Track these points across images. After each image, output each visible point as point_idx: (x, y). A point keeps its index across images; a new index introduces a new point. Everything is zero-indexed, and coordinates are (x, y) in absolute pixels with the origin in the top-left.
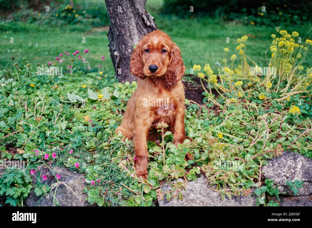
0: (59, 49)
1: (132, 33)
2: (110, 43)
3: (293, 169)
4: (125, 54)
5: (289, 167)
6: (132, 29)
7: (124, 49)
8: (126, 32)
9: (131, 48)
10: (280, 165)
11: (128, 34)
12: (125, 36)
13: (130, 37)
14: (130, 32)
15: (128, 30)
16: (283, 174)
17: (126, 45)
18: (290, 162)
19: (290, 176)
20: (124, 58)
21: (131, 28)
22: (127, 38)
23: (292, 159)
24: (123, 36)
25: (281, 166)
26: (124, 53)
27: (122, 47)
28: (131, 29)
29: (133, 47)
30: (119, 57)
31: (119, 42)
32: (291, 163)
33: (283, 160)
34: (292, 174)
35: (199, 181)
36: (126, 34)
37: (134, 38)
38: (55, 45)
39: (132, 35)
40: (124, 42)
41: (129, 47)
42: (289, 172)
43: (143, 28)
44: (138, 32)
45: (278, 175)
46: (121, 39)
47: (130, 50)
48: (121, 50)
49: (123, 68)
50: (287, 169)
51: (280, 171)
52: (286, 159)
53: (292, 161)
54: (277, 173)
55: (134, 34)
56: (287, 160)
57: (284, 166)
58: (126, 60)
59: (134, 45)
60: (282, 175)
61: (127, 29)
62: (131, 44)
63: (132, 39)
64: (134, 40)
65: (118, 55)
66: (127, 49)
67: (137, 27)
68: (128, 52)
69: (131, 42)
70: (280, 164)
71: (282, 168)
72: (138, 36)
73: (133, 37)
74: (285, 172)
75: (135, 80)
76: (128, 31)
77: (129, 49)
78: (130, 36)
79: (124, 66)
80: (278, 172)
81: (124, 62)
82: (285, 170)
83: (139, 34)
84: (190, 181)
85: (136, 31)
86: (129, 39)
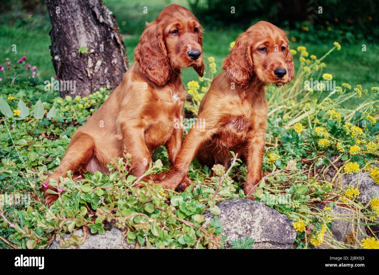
0: (41, 60)
1: (78, 31)
2: (52, 43)
3: (248, 223)
4: (67, 59)
5: (242, 221)
6: (78, 26)
7: (66, 53)
8: (68, 29)
9: (76, 52)
10: (229, 218)
11: (72, 32)
12: (68, 35)
13: (74, 36)
14: (74, 29)
15: (72, 26)
16: (233, 230)
17: (69, 47)
18: (244, 215)
19: (243, 233)
20: (67, 64)
21: (77, 24)
22: (70, 38)
23: (247, 210)
24: (65, 34)
25: (231, 219)
26: (67, 57)
27: (64, 50)
28: (76, 26)
29: (78, 50)
30: (60, 62)
31: (60, 42)
32: (246, 215)
33: (234, 210)
34: (247, 231)
35: (106, 235)
36: (69, 32)
37: (80, 38)
38: (37, 54)
39: (78, 34)
40: (66, 42)
41: (73, 50)
42: (243, 227)
43: (94, 26)
44: (86, 30)
45: (226, 232)
46: (61, 38)
47: (74, 54)
48: (63, 54)
49: (66, 78)
50: (240, 224)
51: (229, 226)
52: (239, 209)
53: (248, 212)
54: (225, 229)
55: (80, 32)
56: (240, 211)
57: (236, 219)
58: (69, 67)
59: (79, 47)
60: (231, 232)
61: (70, 25)
62: (76, 46)
63: (77, 39)
64: (80, 41)
65: (59, 59)
66: (71, 52)
67: (84, 24)
68: (71, 56)
69: (76, 42)
70: (229, 216)
71: (232, 221)
72: (86, 35)
73: (78, 37)
74: (236, 228)
75: (81, 95)
76: (71, 28)
77: (74, 52)
78: (75, 34)
79: (67, 75)
80: (226, 227)
81: (67, 69)
82: (236, 225)
83: (87, 32)
84: (94, 235)
85: (82, 29)
86: (73, 38)
